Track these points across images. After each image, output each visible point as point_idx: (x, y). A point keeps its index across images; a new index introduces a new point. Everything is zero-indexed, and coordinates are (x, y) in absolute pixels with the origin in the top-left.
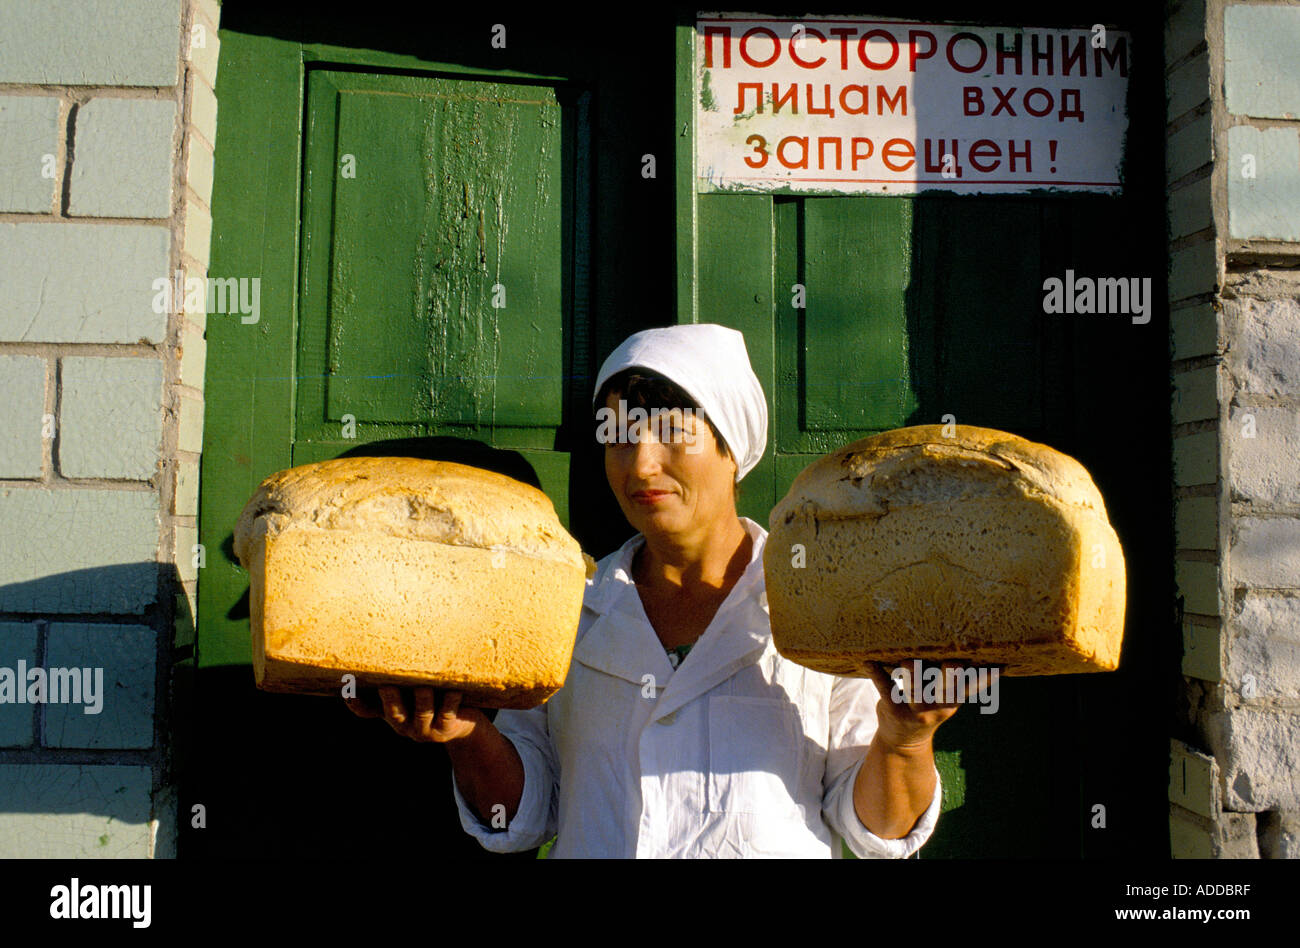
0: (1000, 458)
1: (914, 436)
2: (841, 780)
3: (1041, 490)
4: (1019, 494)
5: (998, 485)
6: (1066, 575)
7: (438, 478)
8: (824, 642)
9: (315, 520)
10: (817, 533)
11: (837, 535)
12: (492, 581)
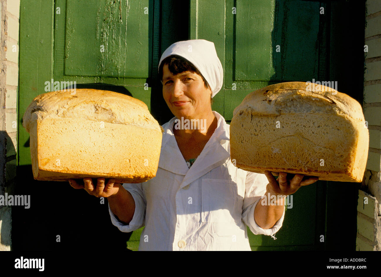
0: (328, 98)
1: (293, 86)
2: (249, 208)
3: (344, 113)
4: (335, 113)
5: (326, 109)
6: (351, 147)
7: (105, 97)
8: (250, 162)
9: (57, 114)
10: (252, 120)
11: (259, 122)
12: (127, 137)
